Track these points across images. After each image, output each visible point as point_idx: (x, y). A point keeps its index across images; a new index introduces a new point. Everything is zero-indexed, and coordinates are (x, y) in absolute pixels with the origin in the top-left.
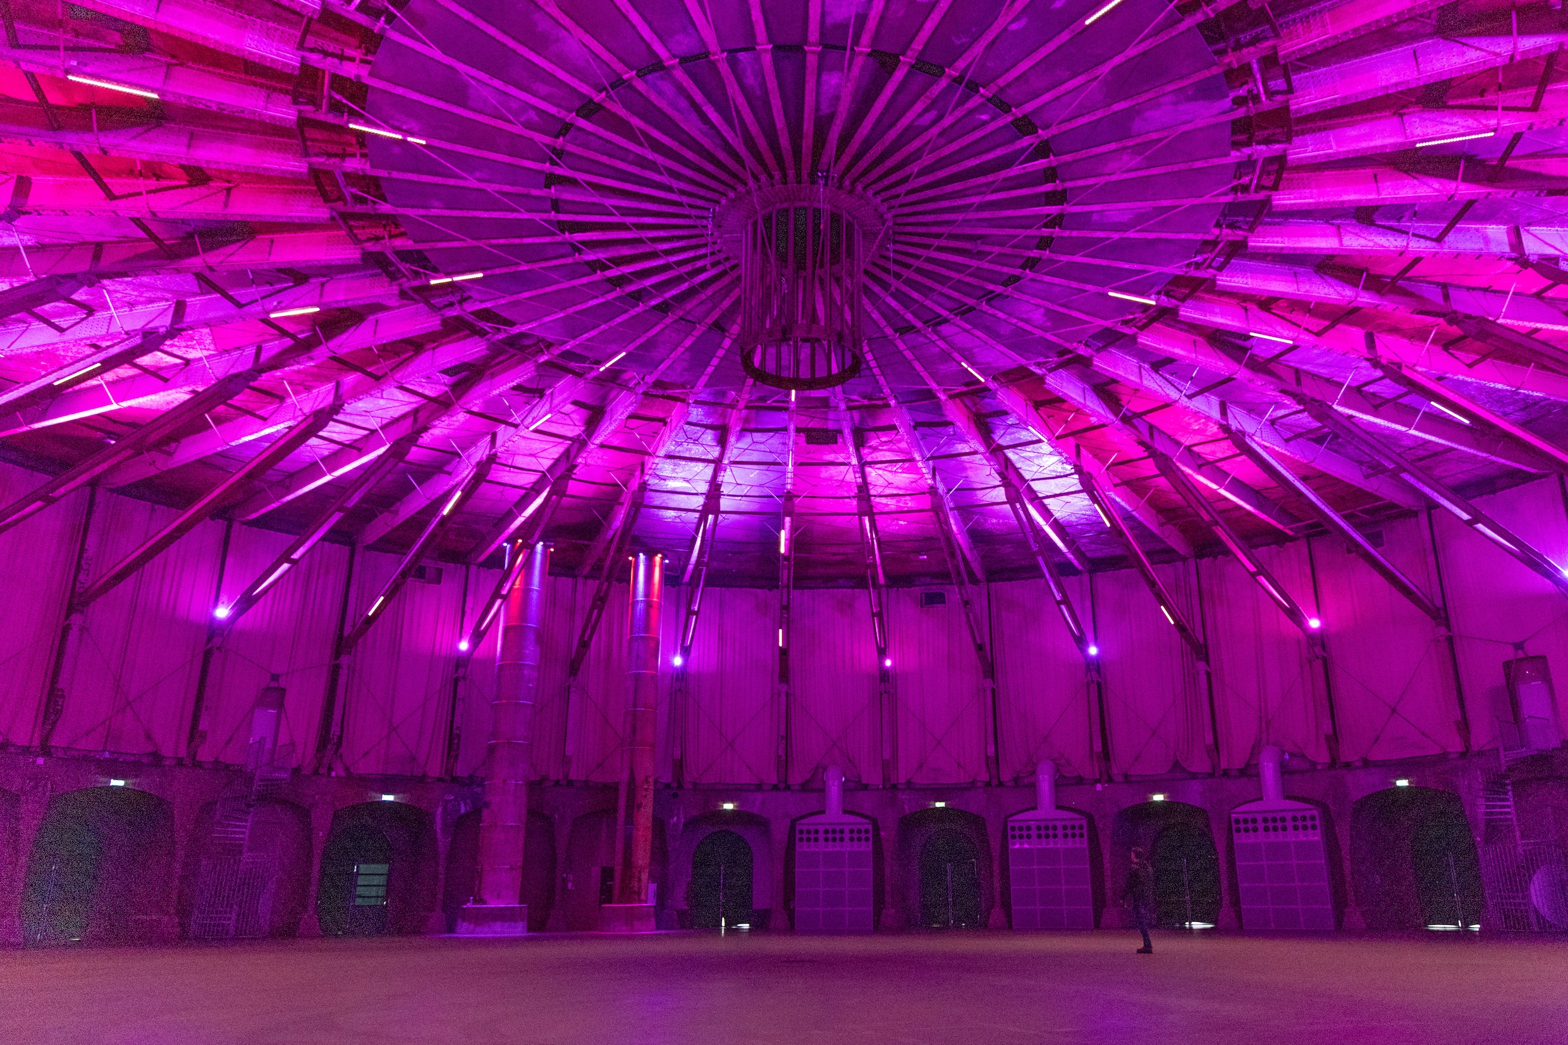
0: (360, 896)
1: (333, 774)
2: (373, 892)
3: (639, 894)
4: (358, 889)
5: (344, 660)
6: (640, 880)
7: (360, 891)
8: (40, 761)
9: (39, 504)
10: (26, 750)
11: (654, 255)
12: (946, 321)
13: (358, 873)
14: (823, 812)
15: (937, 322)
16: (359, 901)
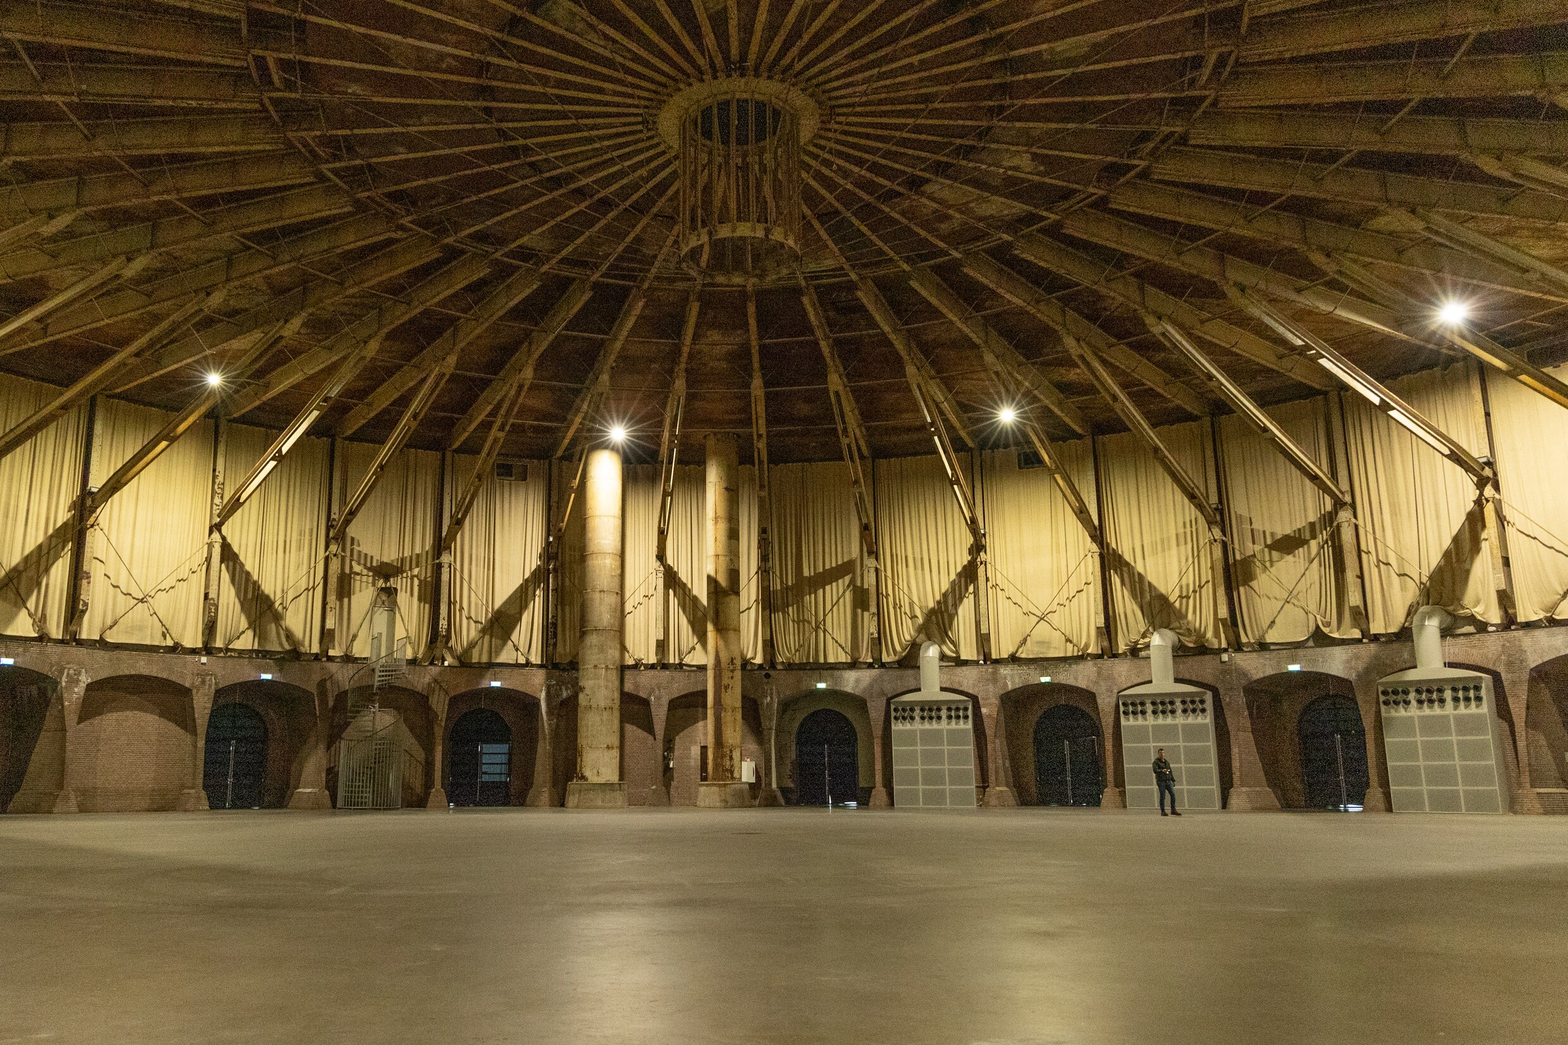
0: (485, 773)
1: (446, 663)
2: (497, 769)
3: (732, 772)
4: (484, 767)
5: (446, 559)
6: (731, 758)
7: (485, 768)
8: (204, 659)
9: (164, 444)
10: (194, 651)
11: (611, 162)
12: (928, 181)
13: (482, 753)
14: (919, 690)
15: (915, 184)
16: (485, 778)
